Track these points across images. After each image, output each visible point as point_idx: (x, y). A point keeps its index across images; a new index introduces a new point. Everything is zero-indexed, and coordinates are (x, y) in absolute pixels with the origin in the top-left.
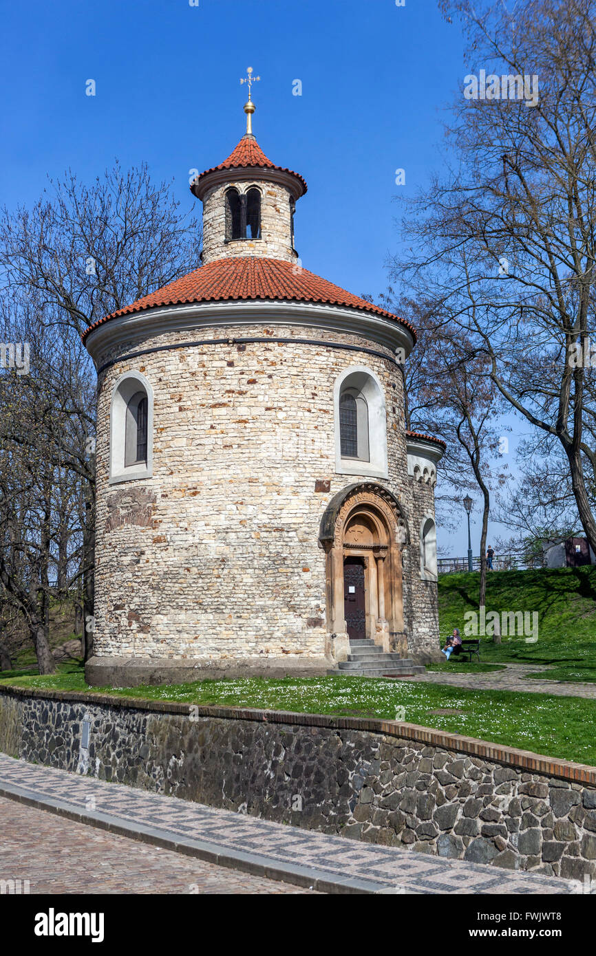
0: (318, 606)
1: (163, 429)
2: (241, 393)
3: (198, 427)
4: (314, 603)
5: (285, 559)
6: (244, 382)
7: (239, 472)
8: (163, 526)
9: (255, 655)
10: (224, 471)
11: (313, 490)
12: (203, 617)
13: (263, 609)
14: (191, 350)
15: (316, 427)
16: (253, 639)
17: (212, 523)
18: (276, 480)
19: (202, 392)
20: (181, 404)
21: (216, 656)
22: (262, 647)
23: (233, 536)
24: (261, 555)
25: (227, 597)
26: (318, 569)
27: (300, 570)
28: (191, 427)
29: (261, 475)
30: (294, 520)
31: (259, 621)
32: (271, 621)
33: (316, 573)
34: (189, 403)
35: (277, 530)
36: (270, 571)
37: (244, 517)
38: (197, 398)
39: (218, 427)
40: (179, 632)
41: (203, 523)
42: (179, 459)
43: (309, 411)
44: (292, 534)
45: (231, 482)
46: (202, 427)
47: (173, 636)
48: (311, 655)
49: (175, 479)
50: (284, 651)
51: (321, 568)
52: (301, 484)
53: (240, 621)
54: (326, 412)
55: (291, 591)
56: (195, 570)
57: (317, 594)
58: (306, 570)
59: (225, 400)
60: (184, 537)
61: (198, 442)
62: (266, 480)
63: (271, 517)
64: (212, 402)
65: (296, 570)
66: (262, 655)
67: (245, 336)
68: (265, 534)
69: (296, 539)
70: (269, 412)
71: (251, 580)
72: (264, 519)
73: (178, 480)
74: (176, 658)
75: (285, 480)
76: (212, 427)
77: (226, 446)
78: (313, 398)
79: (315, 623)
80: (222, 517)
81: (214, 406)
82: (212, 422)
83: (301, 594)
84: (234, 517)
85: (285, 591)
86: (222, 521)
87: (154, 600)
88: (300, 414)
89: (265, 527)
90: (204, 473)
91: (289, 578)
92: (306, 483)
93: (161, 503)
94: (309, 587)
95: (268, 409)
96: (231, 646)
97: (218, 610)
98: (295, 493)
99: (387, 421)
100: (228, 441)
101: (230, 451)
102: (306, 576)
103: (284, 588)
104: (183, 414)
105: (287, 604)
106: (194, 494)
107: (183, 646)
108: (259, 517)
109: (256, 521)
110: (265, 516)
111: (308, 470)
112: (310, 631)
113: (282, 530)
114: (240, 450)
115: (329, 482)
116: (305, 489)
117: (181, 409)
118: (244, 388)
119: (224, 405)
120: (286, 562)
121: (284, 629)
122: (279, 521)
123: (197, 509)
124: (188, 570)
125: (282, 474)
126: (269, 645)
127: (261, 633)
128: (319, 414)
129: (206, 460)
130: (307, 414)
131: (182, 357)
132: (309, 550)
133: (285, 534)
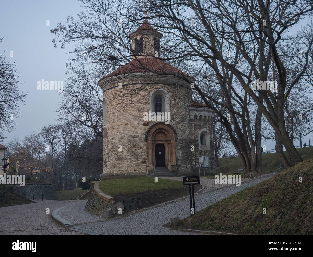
0: (144, 158)
1: (108, 111)
2: (124, 100)
3: (114, 110)
4: (143, 157)
5: (135, 145)
6: (124, 97)
7: (123, 122)
8: (108, 138)
9: (127, 172)
10: (120, 122)
11: (143, 125)
12: (116, 162)
13: (129, 159)
14: (113, 89)
15: (144, 108)
16: (127, 167)
17: (117, 136)
18: (132, 123)
19: (115, 101)
20: (111, 104)
21: (119, 172)
22: (129, 170)
23: (122, 139)
24: (129, 144)
25: (121, 156)
26: (144, 148)
27: (139, 148)
28: (113, 110)
29: (128, 122)
30: (137, 134)
31: (128, 162)
32: (131, 162)
33: (144, 149)
34: (113, 104)
35: (133, 137)
36: (131, 149)
37: (124, 134)
38: (114, 102)
39: (119, 110)
40: (111, 166)
41: (115, 136)
42: (111, 119)
43: (142, 103)
44: (137, 138)
45: (122, 125)
46: (115, 110)
47: (110, 167)
48: (142, 172)
49: (110, 125)
50: (135, 171)
51: (145, 147)
52: (139, 124)
53: (124, 163)
54: (147, 103)
55: (137, 154)
56: (114, 149)
57: (144, 155)
58: (141, 148)
59: (120, 102)
60: (112, 140)
61: (114, 114)
62: (129, 123)
63: (131, 134)
64: (117, 103)
65: (138, 148)
66: (129, 172)
67: (124, 84)
68: (129, 139)
69: (138, 140)
70: (130, 105)
71: (126, 151)
72: (129, 134)
73: (111, 125)
74: (111, 173)
75: (135, 123)
76: (117, 110)
77: (120, 115)
78: (143, 99)
79: (144, 163)
80: (120, 134)
81: (118, 104)
82: (117, 109)
83: (139, 155)
84: (122, 134)
85: (135, 154)
86: (119, 136)
87: (107, 158)
88: (139, 104)
89: (129, 136)
90: (116, 123)
91: (136, 150)
92: (141, 124)
93: (108, 132)
94: (142, 153)
95: (130, 104)
96: (122, 169)
97: (119, 160)
98: (138, 127)
99: (171, 103)
100: (121, 113)
101: (121, 116)
102: (141, 150)
103: (135, 153)
104: (112, 107)
105: (136, 158)
106: (114, 129)
107: (112, 170)
108: (128, 134)
109: (127, 135)
110: (130, 134)
111: (141, 120)
112: (142, 165)
113: (134, 137)
114: (123, 116)
115: (148, 123)
116: (140, 125)
117: (111, 106)
118: (124, 98)
119: (120, 104)
120: (135, 146)
121: (135, 164)
122: (133, 135)
123: (114, 133)
124: (113, 149)
125: (134, 122)
126: (131, 169)
127: (129, 166)
128: (145, 104)
129: (116, 119)
130: (141, 104)
131: (111, 91)
132: (142, 142)
133: (135, 138)
